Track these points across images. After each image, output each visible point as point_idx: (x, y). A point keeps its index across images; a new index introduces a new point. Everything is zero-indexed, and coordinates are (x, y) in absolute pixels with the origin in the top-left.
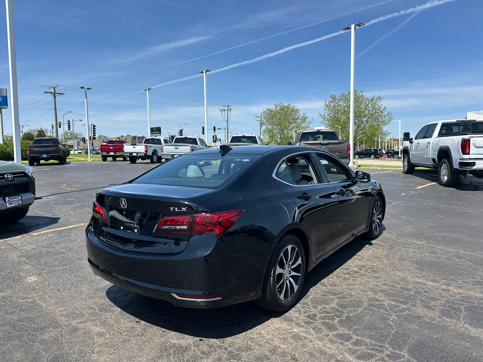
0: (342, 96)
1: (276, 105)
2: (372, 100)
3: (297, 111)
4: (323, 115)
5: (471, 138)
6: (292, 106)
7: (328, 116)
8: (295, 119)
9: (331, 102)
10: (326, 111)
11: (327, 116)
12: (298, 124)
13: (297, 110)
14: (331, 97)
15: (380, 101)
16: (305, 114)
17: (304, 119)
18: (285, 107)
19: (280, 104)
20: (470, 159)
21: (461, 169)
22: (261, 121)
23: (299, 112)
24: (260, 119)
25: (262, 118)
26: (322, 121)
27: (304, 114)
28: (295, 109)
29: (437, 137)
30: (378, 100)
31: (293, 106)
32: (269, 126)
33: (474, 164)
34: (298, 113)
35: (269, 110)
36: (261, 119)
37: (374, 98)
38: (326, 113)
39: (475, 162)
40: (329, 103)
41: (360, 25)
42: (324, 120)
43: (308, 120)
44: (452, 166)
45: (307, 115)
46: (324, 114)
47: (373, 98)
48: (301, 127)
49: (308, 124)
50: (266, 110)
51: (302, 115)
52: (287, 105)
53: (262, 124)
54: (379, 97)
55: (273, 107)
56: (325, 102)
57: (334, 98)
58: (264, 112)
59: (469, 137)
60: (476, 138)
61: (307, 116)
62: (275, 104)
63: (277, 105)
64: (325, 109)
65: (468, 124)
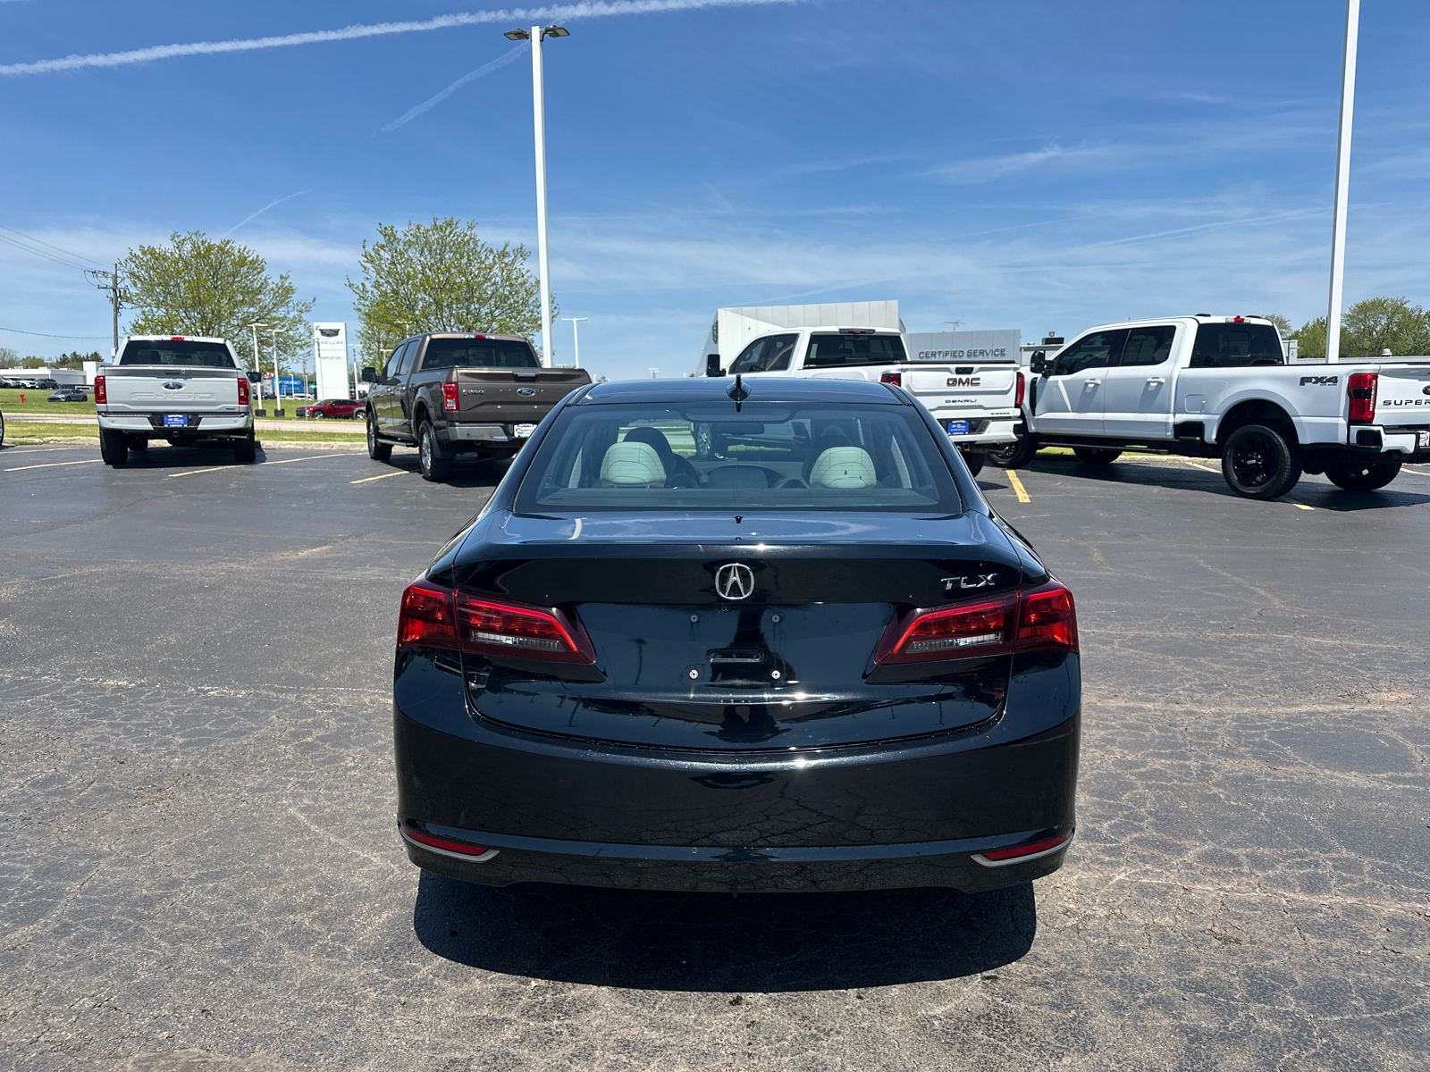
0: (412, 232)
1: (179, 237)
2: (504, 254)
3: (257, 266)
4: (361, 287)
5: (902, 374)
6: (236, 246)
7: (375, 291)
8: (252, 294)
9: (382, 247)
10: (367, 273)
11: (373, 289)
12: (262, 309)
13: (257, 261)
14: (381, 232)
15: (524, 259)
16: (286, 279)
17: (285, 293)
18: (209, 249)
19: (194, 238)
22: (115, 290)
23: (263, 270)
24: (110, 282)
25: (119, 280)
26: (357, 302)
27: (281, 277)
28: (251, 259)
29: (804, 368)
30: (519, 256)
31: (242, 248)
32: (155, 310)
34: (259, 273)
35: (152, 252)
36: (116, 283)
37: (507, 250)
38: (368, 279)
40: (374, 249)
41: (556, 33)
42: (363, 301)
43: (295, 298)
45: (293, 281)
46: (363, 285)
47: (505, 249)
48: (275, 319)
49: (301, 311)
50: (139, 253)
51: (277, 280)
52: (216, 242)
53: (118, 299)
54: (521, 248)
55: (165, 245)
56: (364, 247)
57: (390, 236)
58: (131, 259)
61: (294, 285)
62: (172, 233)
63: (181, 238)
64: (365, 268)
65: (861, 338)
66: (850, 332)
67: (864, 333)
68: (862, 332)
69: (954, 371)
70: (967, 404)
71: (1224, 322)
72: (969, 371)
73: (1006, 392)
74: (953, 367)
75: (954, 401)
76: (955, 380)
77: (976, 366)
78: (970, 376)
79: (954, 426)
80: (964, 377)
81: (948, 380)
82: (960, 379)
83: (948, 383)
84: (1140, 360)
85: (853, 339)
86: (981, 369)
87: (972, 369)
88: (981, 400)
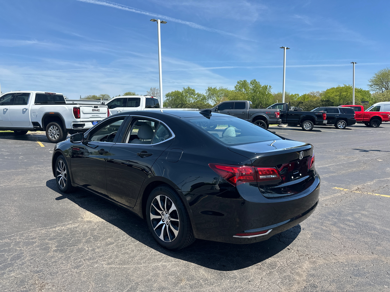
5: (80, 107)
20: (81, 122)
21: (75, 129)
29: (35, 105)
33: (84, 125)
39: (85, 124)
44: (65, 127)
59: (79, 106)
60: (83, 107)
65: (52, 96)
66: (48, 94)
67: (53, 94)
68: (52, 94)
69: (93, 107)
70: (97, 116)
71: (150, 97)
72: (97, 107)
73: (105, 113)
74: (93, 106)
75: (94, 116)
76: (94, 110)
77: (99, 106)
78: (98, 109)
79: (94, 123)
80: (96, 109)
81: (92, 109)
82: (95, 109)
83: (92, 110)
84: (132, 106)
85: (49, 96)
86: (100, 107)
87: (98, 106)
88: (100, 115)
